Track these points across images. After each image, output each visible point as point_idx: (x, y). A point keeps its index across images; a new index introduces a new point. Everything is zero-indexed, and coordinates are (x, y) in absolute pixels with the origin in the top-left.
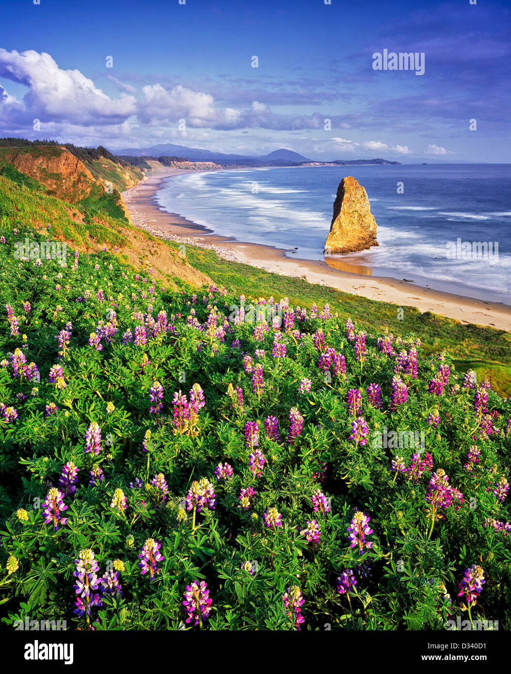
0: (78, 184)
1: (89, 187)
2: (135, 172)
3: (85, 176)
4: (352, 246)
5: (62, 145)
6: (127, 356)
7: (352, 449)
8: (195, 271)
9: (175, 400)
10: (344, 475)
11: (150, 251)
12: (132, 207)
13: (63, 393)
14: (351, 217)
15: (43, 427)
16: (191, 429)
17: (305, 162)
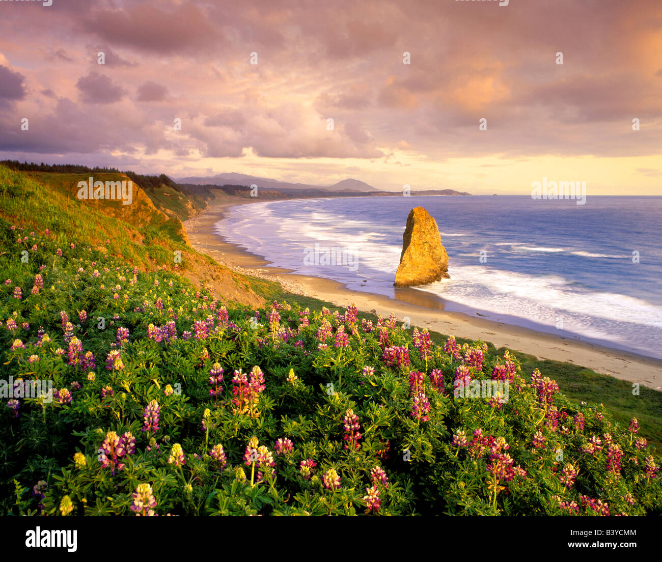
0: (138, 212)
1: (150, 215)
2: (198, 201)
3: (146, 205)
4: (423, 278)
5: (122, 172)
6: (186, 349)
7: (413, 425)
8: (259, 298)
9: (235, 378)
10: (405, 447)
11: (212, 275)
12: (194, 236)
13: (120, 374)
14: (422, 248)
15: (98, 408)
16: (251, 410)
17: (373, 192)
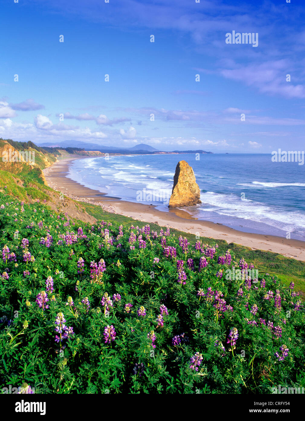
0: (14, 164)
1: (22, 166)
2: (51, 157)
4: (185, 203)
5: (5, 140)
6: (62, 250)
8: (90, 217)
9: (91, 265)
10: (175, 300)
11: (63, 204)
12: (49, 178)
13: (33, 264)
14: (184, 185)
16: (99, 280)
17: (156, 152)
